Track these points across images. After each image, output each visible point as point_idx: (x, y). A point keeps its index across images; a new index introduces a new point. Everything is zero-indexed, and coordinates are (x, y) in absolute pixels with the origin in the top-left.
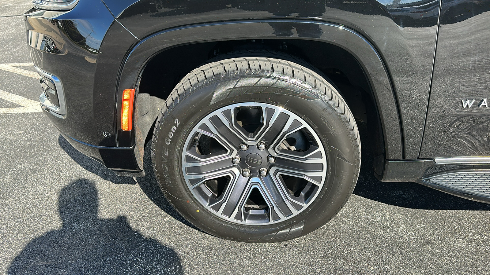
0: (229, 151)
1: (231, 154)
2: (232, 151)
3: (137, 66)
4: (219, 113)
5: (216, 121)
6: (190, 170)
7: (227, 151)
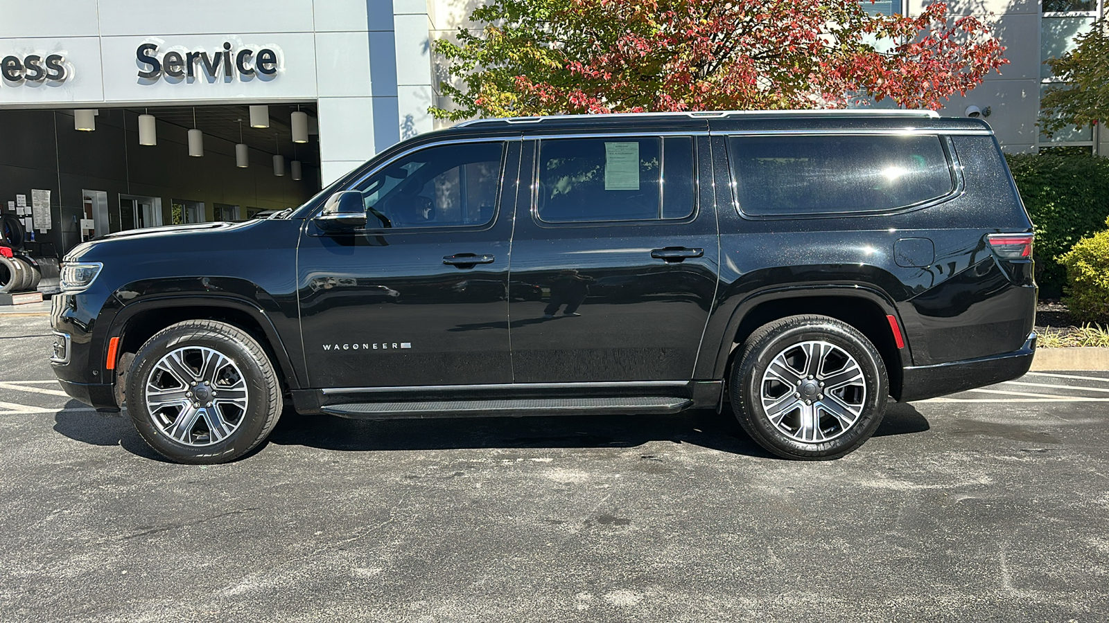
0: (182, 385)
1: (183, 388)
2: (184, 386)
3: (122, 322)
4: (173, 353)
5: (170, 359)
6: (152, 399)
7: (180, 385)
